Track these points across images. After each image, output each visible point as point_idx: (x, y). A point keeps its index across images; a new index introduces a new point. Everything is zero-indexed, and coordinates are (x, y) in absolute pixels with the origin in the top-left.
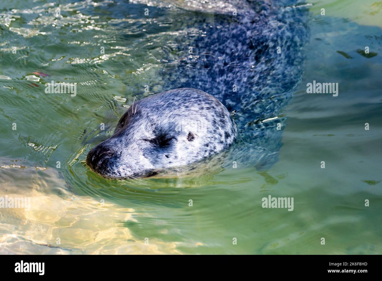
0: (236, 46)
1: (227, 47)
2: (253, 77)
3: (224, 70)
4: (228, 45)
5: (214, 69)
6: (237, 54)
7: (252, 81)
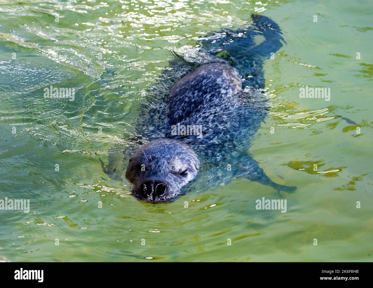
0: (193, 93)
1: (186, 97)
2: (208, 117)
3: (182, 115)
4: (187, 95)
5: (175, 116)
6: (193, 100)
7: (208, 120)
